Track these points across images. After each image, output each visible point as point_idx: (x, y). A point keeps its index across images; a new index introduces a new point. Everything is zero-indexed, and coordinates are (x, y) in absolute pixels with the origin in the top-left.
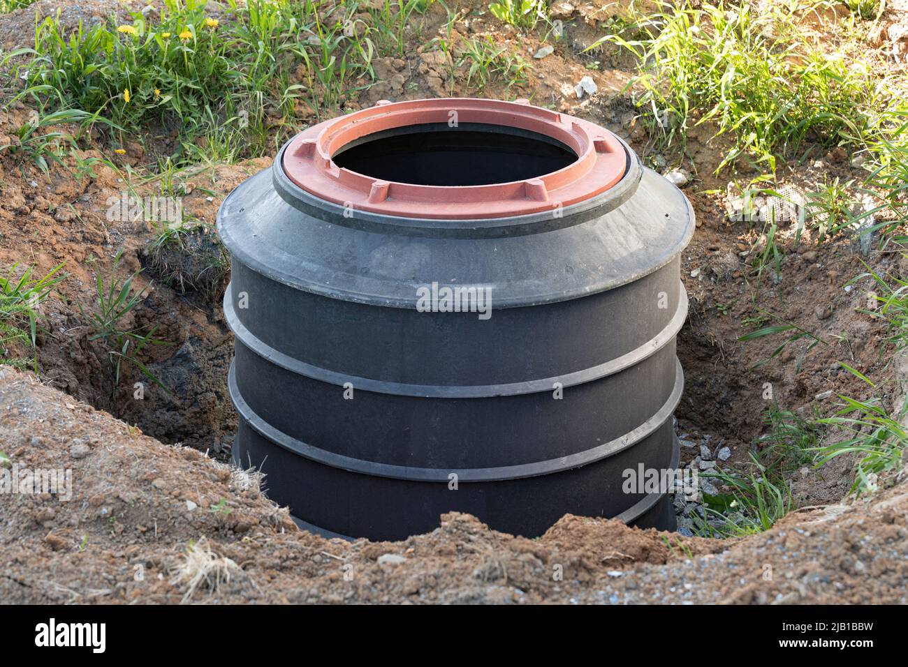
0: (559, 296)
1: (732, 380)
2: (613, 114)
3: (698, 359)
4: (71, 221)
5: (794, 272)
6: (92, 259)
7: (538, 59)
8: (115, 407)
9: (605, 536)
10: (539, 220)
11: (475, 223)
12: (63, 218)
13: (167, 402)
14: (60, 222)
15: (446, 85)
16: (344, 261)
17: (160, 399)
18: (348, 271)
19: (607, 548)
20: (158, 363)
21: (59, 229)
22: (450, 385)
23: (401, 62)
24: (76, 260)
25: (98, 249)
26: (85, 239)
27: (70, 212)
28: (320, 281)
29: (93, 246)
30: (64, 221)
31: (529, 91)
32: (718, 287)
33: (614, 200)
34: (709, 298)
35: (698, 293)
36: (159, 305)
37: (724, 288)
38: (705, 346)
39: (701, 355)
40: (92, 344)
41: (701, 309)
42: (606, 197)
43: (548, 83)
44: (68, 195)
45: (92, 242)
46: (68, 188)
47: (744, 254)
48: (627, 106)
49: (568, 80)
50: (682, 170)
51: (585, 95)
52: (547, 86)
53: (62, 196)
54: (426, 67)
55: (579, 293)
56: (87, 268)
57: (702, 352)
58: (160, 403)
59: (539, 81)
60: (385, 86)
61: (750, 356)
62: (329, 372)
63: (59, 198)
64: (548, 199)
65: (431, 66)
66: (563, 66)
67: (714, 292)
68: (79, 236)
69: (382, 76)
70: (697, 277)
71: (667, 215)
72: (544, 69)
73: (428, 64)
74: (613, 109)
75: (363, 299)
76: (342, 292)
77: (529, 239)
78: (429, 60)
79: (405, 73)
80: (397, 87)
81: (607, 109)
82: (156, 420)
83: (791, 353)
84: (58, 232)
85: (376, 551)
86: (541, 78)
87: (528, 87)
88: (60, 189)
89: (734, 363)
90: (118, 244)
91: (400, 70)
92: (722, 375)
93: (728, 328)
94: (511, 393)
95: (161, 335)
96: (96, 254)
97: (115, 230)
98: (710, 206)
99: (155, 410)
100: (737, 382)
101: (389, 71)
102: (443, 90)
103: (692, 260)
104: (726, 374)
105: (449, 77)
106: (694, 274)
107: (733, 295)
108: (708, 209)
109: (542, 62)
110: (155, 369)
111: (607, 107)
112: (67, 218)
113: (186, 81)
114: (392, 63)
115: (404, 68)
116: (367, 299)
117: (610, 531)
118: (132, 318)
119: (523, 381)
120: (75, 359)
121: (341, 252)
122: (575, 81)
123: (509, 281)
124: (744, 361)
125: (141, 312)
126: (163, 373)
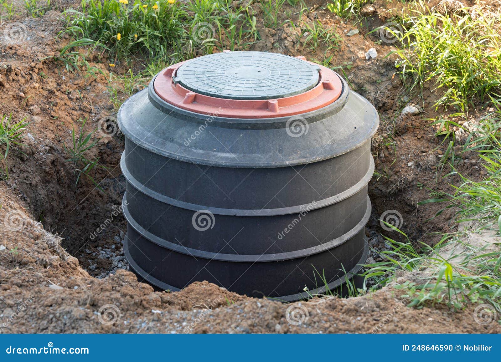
0: (270, 165)
1: (420, 226)
2: (385, 70)
3: (406, 212)
4: (77, 99)
5: (464, 169)
6: (81, 120)
7: (349, 36)
8: (76, 198)
9: (202, 294)
10: (268, 122)
11: (232, 120)
12: (72, 97)
13: (114, 200)
14: (71, 99)
15: (295, 46)
16: (163, 133)
17: (110, 198)
18: (164, 139)
19: (200, 301)
20: (110, 179)
21: (69, 103)
22: (210, 206)
23: (274, 31)
24: (72, 119)
25: (86, 116)
26: (80, 109)
27: (77, 94)
28: (149, 142)
29: (84, 113)
30: (73, 99)
31: (341, 53)
32: (421, 173)
33: (319, 116)
34: (415, 179)
35: (409, 175)
36: (114, 148)
37: (424, 174)
38: (409, 205)
39: (407, 210)
40: (65, 163)
41: (410, 184)
42: (313, 113)
43: (352, 50)
44: (80, 85)
45: (84, 111)
46: (81, 82)
47: (440, 156)
48: (393, 67)
49: (363, 49)
50: (417, 106)
51: (370, 58)
52: (351, 52)
53: (77, 86)
54: (285, 35)
55: (282, 164)
56: (78, 124)
57: (407, 209)
58: (110, 200)
59: (347, 49)
60: (263, 43)
61: (430, 214)
62: (153, 192)
63: (75, 87)
64: (278, 111)
65: (288, 35)
66: (362, 41)
67: (418, 176)
68: (77, 107)
69: (263, 38)
70: (411, 166)
71: (355, 128)
72: (351, 42)
73: (287, 34)
74: (385, 68)
75: (167, 155)
76: (157, 149)
77: (262, 132)
78: (287, 31)
79: (275, 37)
80: (269, 44)
81: (381, 68)
82: (107, 208)
83: (451, 215)
84: (67, 104)
85: (71, 284)
86: (349, 47)
87: (341, 51)
88: (77, 82)
89: (422, 217)
90: (98, 114)
91: (273, 35)
92: (415, 223)
93: (422, 197)
94: (242, 215)
95: (113, 164)
96: (84, 118)
97: (98, 106)
98: (428, 127)
99: (107, 203)
100: (421, 228)
101: (267, 36)
102: (293, 48)
103: (411, 157)
104: (417, 222)
105: (297, 42)
106: (410, 164)
107: (429, 178)
108: (426, 129)
109: (351, 38)
110: (109, 181)
111: (381, 66)
112: (75, 98)
113: (153, 31)
114: (269, 31)
115: (275, 34)
116: (168, 154)
117: (205, 292)
118: (97, 153)
119: (250, 209)
120: (45, 170)
121: (164, 128)
122: (366, 50)
123: (244, 153)
124: (427, 216)
125: (103, 151)
126: (114, 184)
